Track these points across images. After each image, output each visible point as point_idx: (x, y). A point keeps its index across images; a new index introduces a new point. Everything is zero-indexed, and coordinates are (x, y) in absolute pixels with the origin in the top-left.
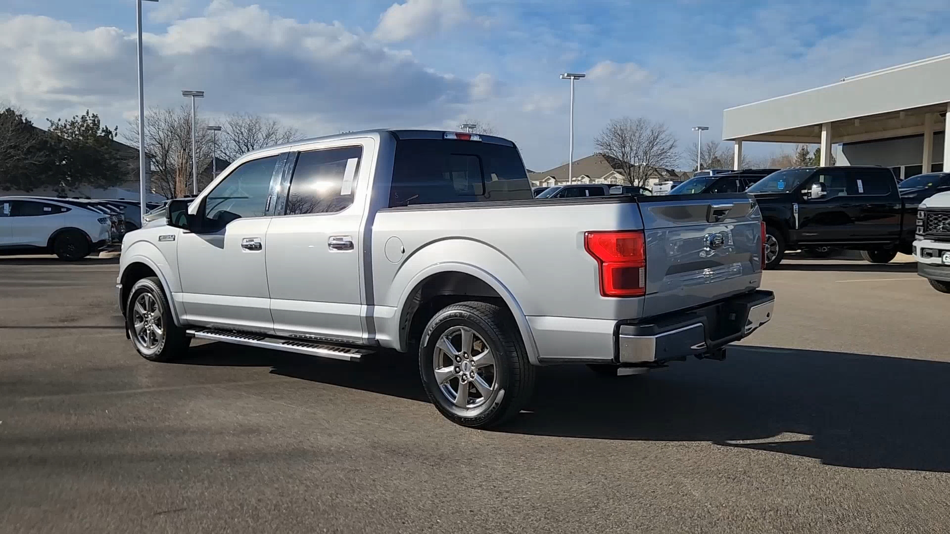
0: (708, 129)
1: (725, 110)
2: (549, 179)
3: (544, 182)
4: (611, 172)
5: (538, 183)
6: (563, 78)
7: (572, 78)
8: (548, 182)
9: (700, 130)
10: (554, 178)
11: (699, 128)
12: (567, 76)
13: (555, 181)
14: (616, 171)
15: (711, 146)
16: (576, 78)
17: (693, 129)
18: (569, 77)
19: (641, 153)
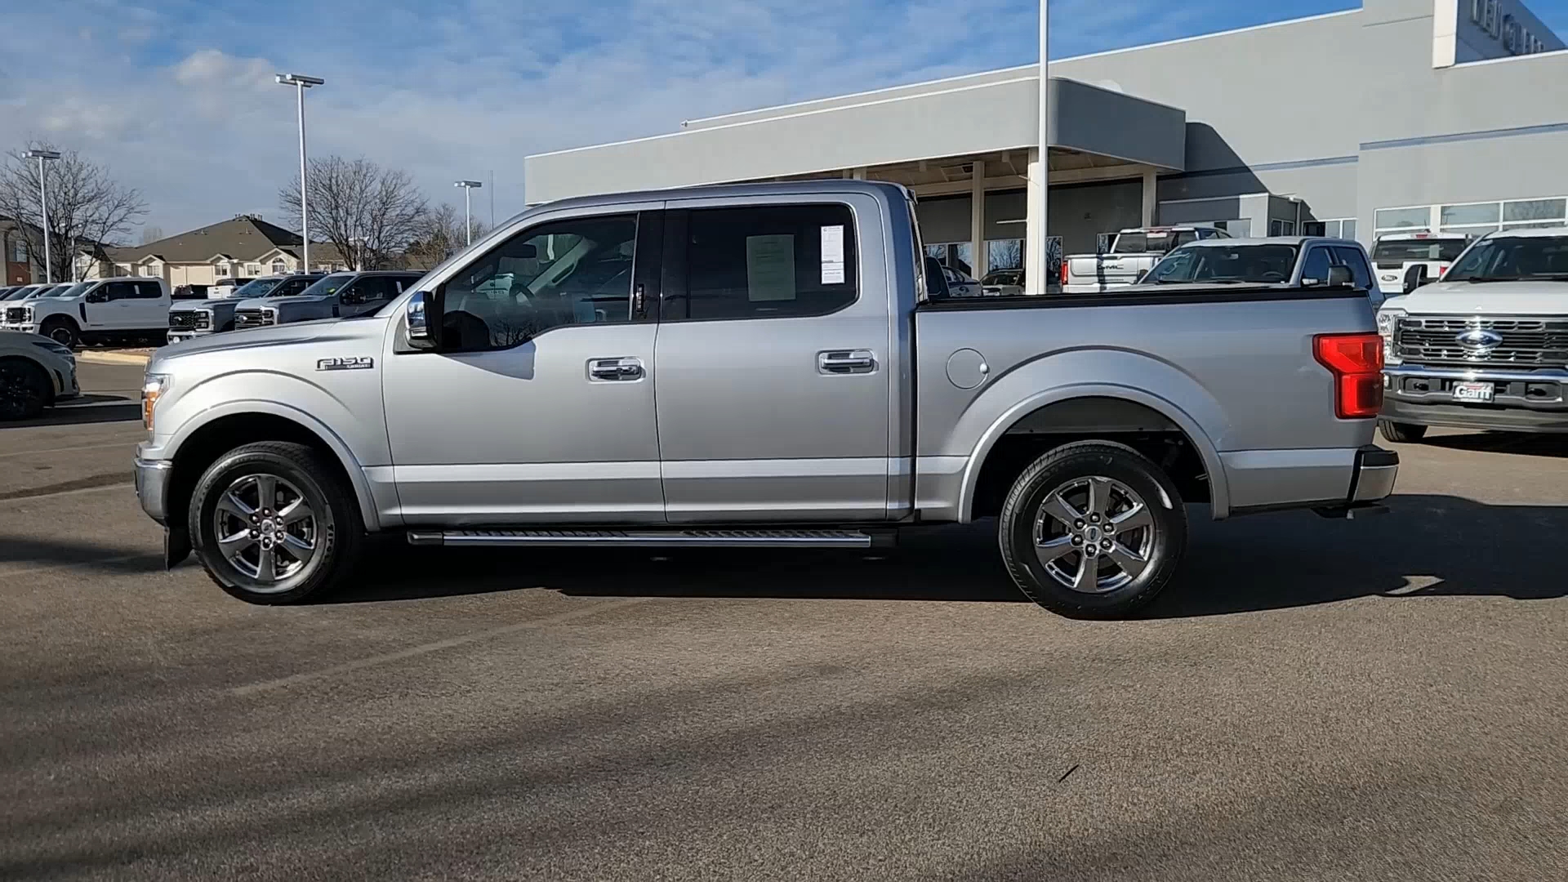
0: (480, 186)
1: (526, 158)
2: (151, 260)
3: (141, 265)
4: (273, 251)
5: (128, 266)
6: (281, 82)
7: (300, 83)
8: (150, 265)
9: (468, 187)
10: (161, 258)
11: (467, 183)
12: (292, 79)
13: (165, 265)
14: (282, 250)
15: (442, 214)
16: (307, 84)
17: (456, 185)
18: (293, 82)
19: (367, 219)
